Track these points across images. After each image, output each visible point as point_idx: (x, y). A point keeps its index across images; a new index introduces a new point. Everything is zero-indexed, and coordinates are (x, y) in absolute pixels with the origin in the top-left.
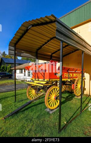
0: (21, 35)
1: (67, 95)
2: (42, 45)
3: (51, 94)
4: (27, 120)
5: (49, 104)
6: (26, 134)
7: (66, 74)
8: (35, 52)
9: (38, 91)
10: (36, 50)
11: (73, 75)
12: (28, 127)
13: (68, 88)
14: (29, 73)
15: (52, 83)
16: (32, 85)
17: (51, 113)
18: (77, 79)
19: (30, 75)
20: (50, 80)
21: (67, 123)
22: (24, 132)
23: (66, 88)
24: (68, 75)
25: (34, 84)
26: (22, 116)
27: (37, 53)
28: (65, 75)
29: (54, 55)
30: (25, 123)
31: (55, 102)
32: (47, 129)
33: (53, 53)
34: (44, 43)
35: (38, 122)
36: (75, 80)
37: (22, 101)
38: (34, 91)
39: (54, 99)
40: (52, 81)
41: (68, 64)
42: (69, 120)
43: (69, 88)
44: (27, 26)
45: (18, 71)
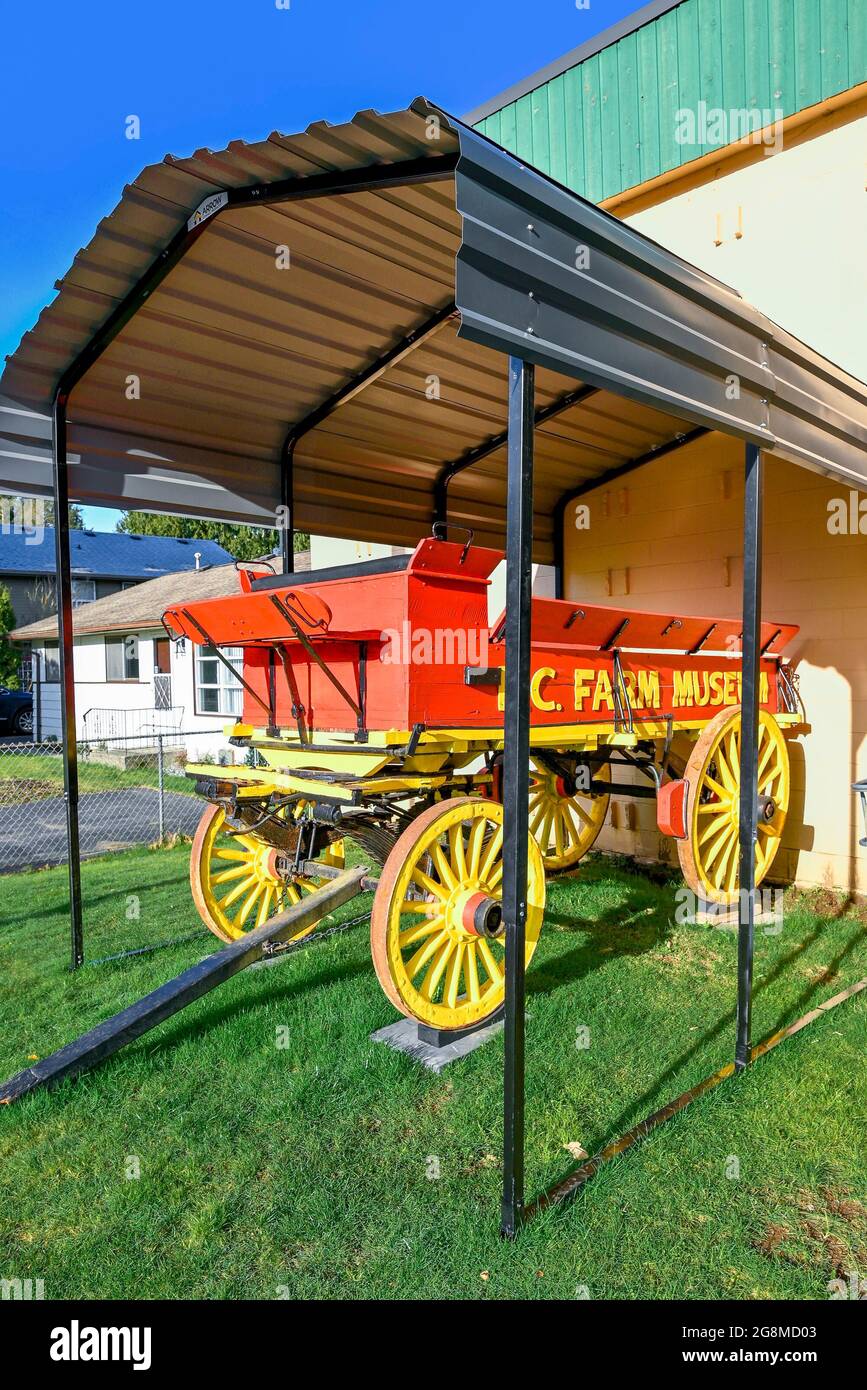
0: (118, 288)
1: (612, 895)
2: (333, 379)
3: (436, 877)
4: (196, 1128)
5: (418, 982)
6: (193, 1241)
7: (589, 674)
8: (268, 452)
9: (303, 856)
10: (274, 435)
11: (666, 692)
12: (214, 1182)
13: (624, 821)
14: (209, 673)
15: (447, 769)
16: (244, 793)
17: (436, 1060)
18: (708, 730)
19: (223, 699)
20: (425, 737)
21: (591, 1149)
22: (171, 1226)
23: (607, 828)
24: (615, 692)
25: (258, 783)
26: (151, 1090)
27: (285, 463)
28: (581, 692)
29: (463, 479)
30: (177, 1154)
31: (479, 959)
32: (398, 1201)
33: (454, 456)
34: (354, 362)
35: (311, 1143)
36: (687, 740)
37: (150, 954)
38: (259, 857)
39: (462, 931)
40: (442, 745)
41: (620, 575)
42: (617, 1127)
43: (633, 826)
44: (184, 201)
45: (89, 660)
